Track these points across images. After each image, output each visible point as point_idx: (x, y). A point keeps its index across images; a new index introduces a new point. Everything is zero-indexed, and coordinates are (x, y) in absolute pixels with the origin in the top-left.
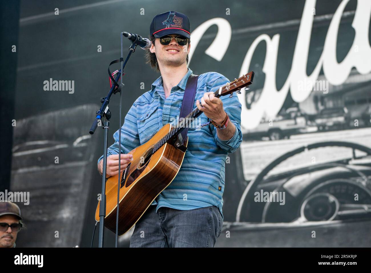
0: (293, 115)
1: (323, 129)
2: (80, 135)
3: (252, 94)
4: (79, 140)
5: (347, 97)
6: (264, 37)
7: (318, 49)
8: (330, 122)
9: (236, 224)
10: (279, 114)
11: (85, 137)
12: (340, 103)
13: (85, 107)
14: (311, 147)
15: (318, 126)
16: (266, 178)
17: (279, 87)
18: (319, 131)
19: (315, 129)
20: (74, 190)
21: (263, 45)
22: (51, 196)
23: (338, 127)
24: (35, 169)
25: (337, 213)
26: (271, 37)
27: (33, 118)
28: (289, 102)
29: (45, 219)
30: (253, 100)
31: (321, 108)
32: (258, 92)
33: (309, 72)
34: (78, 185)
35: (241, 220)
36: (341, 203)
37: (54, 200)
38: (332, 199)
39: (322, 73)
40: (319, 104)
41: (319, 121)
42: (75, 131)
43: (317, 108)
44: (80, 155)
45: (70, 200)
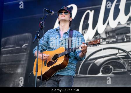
0: (98, 38)
1: (108, 43)
2: (24, 44)
3: (84, 31)
4: (24, 45)
5: (117, 32)
6: (89, 11)
7: (107, 15)
8: (111, 41)
9: (78, 75)
10: (93, 38)
11: (26, 44)
12: (114, 34)
13: (26, 34)
14: (104, 49)
15: (107, 42)
16: (88, 59)
17: (94, 28)
18: (107, 44)
19: (106, 43)
20: (22, 62)
21: (88, 14)
22: (14, 64)
23: (113, 42)
24: (9, 55)
25: (113, 72)
26: (91, 11)
27: (8, 38)
28: (97, 33)
29: (12, 72)
30: (84, 33)
31: (108, 36)
32: (86, 30)
33: (104, 23)
34: (23, 61)
35: (80, 74)
36: (114, 68)
37: (15, 66)
38: (111, 67)
39: (108, 24)
40: (107, 34)
41: (107, 40)
42: (23, 42)
43: (106, 36)
44: (25, 50)
45: (21, 66)
